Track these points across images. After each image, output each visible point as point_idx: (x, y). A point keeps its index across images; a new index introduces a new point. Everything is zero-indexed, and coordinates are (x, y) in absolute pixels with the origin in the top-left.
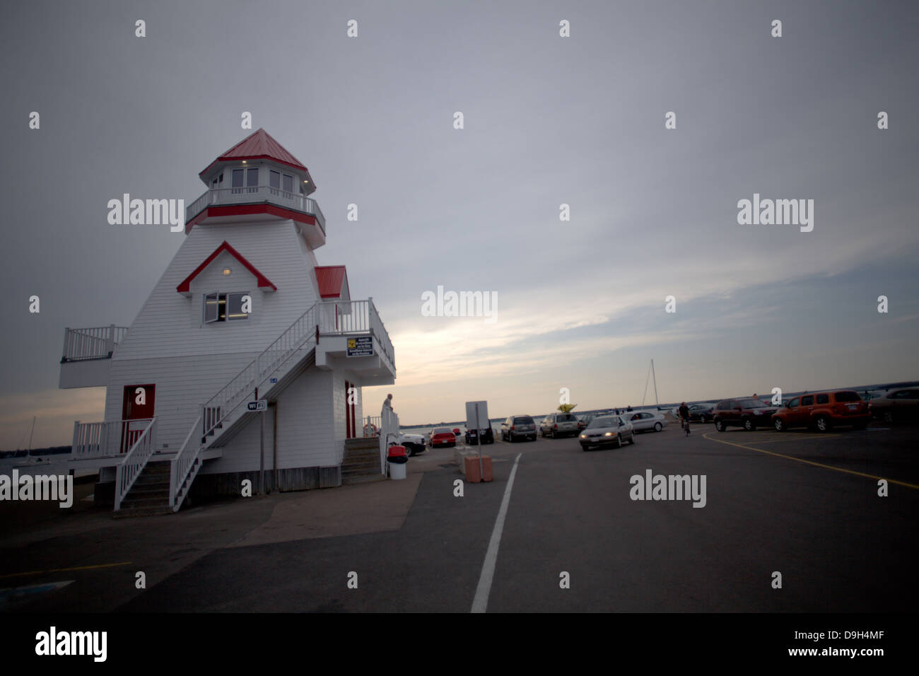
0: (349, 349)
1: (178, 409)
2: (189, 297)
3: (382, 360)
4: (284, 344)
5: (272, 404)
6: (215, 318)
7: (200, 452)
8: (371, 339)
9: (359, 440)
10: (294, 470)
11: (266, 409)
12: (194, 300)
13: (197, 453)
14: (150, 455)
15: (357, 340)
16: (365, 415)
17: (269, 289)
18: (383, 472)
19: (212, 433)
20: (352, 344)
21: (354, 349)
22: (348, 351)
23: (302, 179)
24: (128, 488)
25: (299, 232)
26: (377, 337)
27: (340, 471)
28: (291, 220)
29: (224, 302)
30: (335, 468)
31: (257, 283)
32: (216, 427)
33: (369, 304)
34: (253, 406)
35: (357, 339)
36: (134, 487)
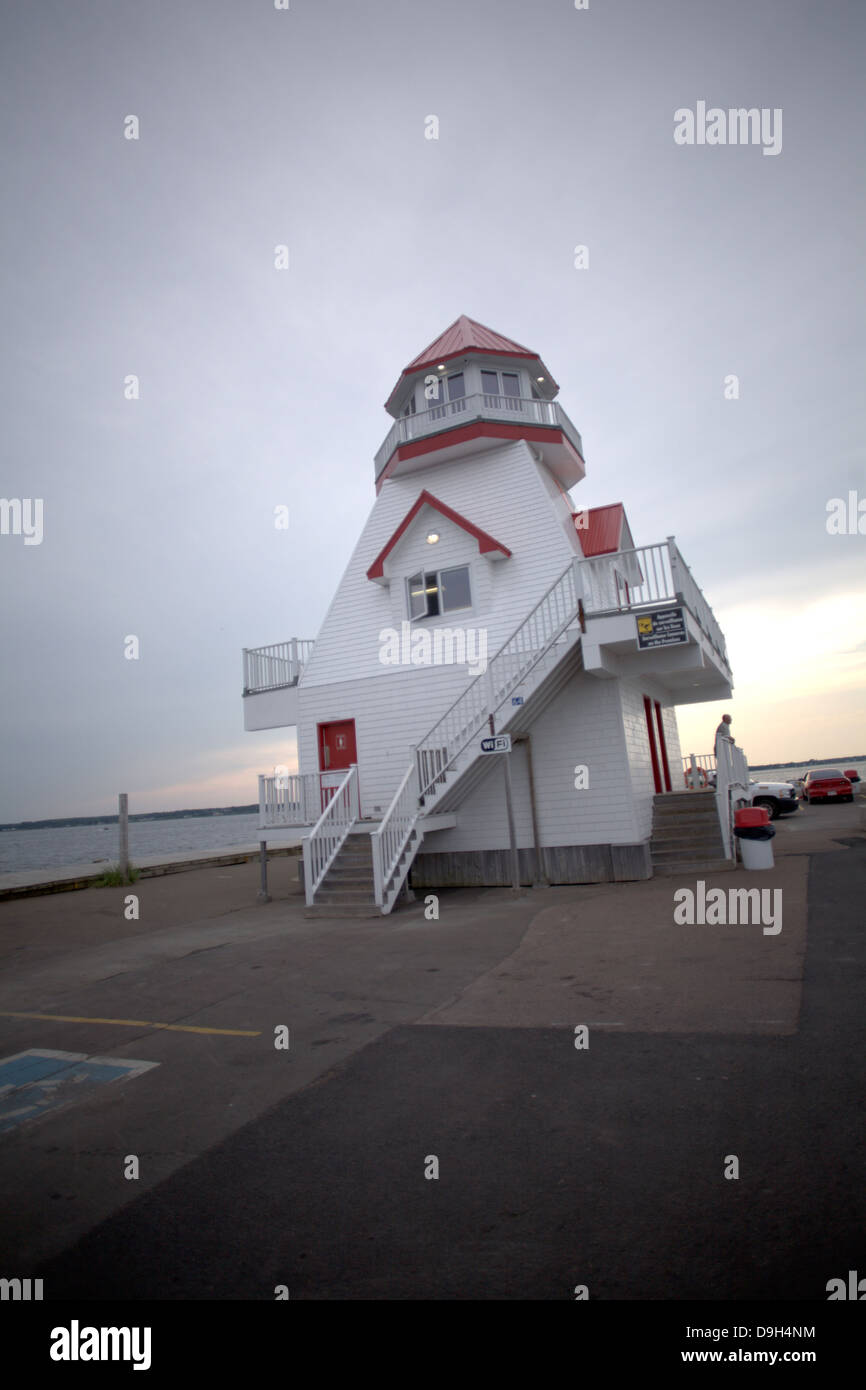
0: (641, 635)
1: (388, 755)
2: (387, 586)
3: (705, 654)
4: (527, 642)
5: (521, 741)
6: (422, 611)
7: (418, 820)
8: (679, 614)
9: (681, 796)
10: (569, 848)
11: (509, 749)
12: (392, 589)
13: (413, 821)
14: (351, 824)
15: (654, 617)
16: (685, 753)
17: (497, 554)
18: (728, 856)
19: (432, 791)
20: (647, 626)
21: (650, 634)
22: (640, 638)
23: (534, 377)
24: (323, 873)
25: (537, 459)
26: (692, 610)
27: (647, 852)
28: (523, 442)
29: (434, 590)
30: (639, 848)
31: (477, 549)
32: (437, 781)
33: (669, 548)
34: (488, 745)
35: (654, 615)
36: (331, 871)
